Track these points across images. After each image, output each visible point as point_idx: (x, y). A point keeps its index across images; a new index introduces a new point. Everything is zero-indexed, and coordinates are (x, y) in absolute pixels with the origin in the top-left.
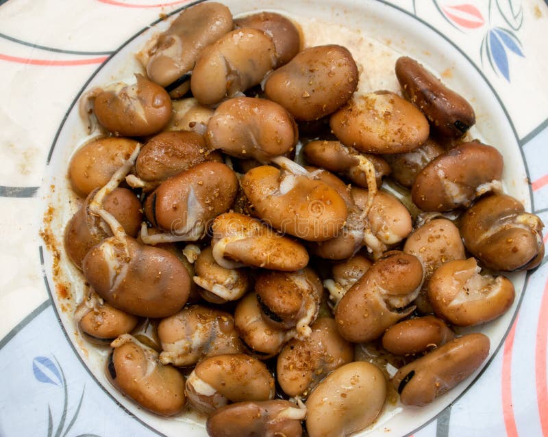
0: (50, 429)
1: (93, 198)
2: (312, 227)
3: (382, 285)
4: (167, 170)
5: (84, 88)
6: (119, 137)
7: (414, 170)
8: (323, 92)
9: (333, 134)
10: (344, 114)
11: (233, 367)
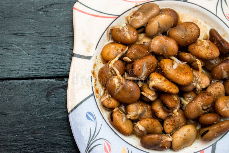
0: (90, 135)
1: (110, 62)
2: (183, 81)
3: (202, 102)
4: (136, 57)
5: (109, 26)
6: (120, 43)
7: (212, 66)
8: (189, 37)
9: (189, 51)
10: (194, 45)
11: (152, 122)
